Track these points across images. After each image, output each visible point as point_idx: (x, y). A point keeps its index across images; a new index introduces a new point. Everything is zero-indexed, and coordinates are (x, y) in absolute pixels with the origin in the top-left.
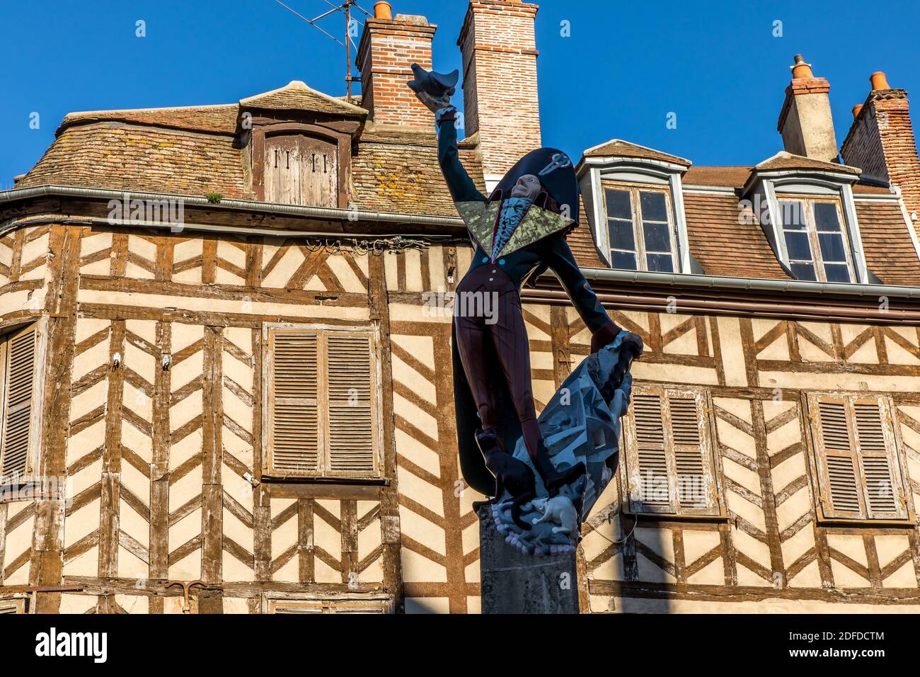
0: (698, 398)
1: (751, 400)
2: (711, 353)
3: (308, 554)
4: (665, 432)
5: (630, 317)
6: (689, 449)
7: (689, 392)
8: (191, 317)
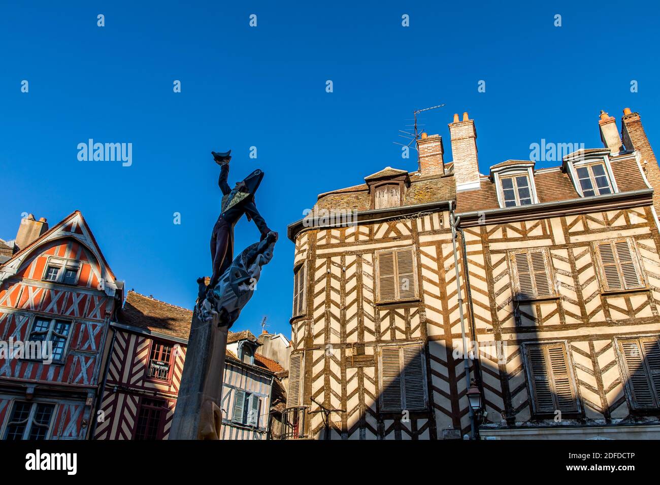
0: (543, 252)
1: (567, 249)
2: (549, 233)
3: (393, 329)
4: (529, 267)
5: (513, 225)
6: (541, 272)
7: (539, 250)
8: (352, 253)
